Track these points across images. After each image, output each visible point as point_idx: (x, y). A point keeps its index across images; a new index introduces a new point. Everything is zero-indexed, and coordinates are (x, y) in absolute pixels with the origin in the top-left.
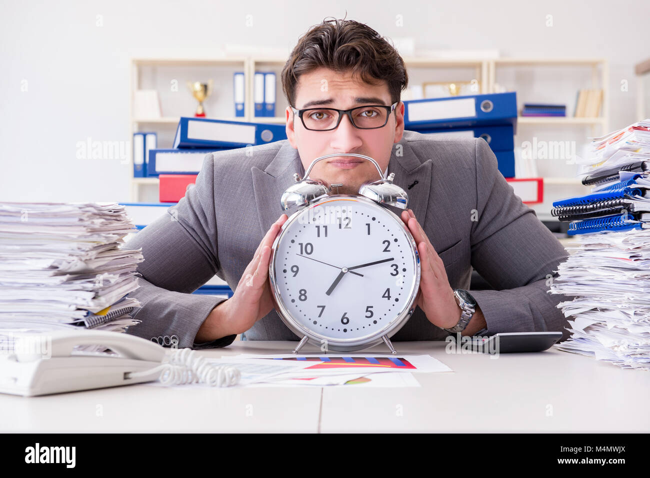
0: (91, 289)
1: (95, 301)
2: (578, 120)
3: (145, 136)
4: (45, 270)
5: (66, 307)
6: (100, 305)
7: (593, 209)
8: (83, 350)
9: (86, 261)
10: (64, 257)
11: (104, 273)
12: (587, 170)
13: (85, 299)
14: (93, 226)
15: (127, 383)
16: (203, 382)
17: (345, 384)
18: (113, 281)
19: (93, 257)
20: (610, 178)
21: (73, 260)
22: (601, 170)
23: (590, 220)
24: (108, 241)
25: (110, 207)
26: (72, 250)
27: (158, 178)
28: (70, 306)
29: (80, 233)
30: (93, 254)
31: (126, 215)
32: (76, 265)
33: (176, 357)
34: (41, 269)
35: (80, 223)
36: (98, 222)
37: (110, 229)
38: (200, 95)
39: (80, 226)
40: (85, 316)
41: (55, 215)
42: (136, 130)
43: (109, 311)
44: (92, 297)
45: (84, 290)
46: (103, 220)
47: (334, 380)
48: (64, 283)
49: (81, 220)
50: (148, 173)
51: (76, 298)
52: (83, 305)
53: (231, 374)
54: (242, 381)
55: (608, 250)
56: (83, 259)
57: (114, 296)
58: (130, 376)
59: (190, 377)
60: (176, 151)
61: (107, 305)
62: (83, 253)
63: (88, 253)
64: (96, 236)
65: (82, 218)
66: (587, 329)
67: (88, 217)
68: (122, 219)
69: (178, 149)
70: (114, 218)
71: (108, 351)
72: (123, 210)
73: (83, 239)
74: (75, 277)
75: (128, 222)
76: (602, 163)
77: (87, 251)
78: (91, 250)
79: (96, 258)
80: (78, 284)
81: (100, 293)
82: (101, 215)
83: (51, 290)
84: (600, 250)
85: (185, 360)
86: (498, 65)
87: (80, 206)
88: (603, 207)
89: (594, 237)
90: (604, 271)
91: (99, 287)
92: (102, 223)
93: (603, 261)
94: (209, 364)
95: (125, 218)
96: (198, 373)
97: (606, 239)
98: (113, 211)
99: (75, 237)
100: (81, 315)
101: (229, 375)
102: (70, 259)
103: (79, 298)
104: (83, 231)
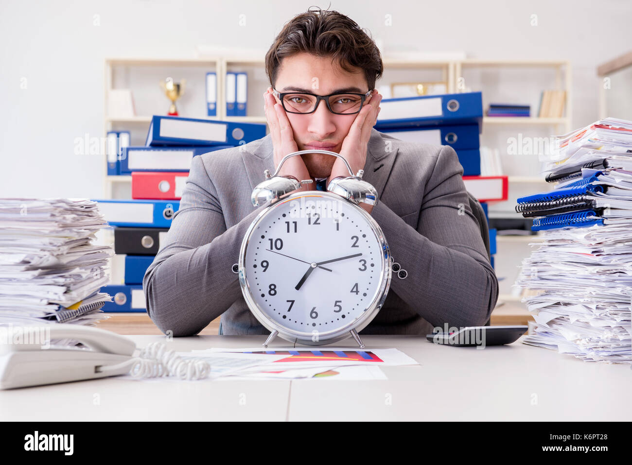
0: (62, 284)
1: (66, 295)
2: (542, 120)
3: (118, 135)
4: (16, 264)
5: (37, 301)
6: (72, 300)
7: (556, 205)
8: (55, 344)
9: (58, 257)
10: (36, 252)
11: (75, 268)
12: (551, 167)
13: (56, 293)
14: (65, 221)
15: (98, 376)
16: (173, 376)
17: (313, 377)
18: (84, 276)
19: (65, 252)
20: (572, 175)
21: (45, 255)
22: (563, 168)
23: (552, 216)
24: (80, 236)
25: (82, 203)
26: (44, 245)
27: (131, 175)
28: (41, 300)
29: (52, 229)
30: (65, 249)
31: (98, 211)
32: (48, 260)
33: (147, 351)
34: (13, 264)
35: (53, 218)
36: (70, 217)
37: (81, 224)
38: (173, 94)
39: (52, 221)
40: (56, 310)
42: (109, 129)
43: (81, 306)
44: (64, 291)
45: (56, 284)
46: (74, 216)
47: (302, 373)
48: (36, 277)
49: (53, 215)
50: (121, 170)
51: (48, 292)
52: (55, 300)
53: (201, 367)
54: (212, 374)
55: (571, 246)
56: (55, 254)
57: (85, 290)
58: (101, 369)
59: (161, 371)
60: (148, 149)
61: (79, 300)
62: (55, 248)
63: (61, 248)
64: (67, 231)
65: (54, 213)
66: (551, 323)
67: (60, 212)
68: (94, 215)
69: (150, 147)
70: (86, 214)
71: (79, 345)
72: (95, 205)
73: (55, 234)
74: (48, 272)
75: (100, 218)
76: (565, 160)
77: (59, 246)
78: (63, 245)
79: (67, 253)
80: (50, 279)
81: (72, 287)
82: (72, 210)
83: (23, 285)
84: (563, 245)
85: (156, 353)
86: (464, 66)
87: (52, 202)
88: (566, 203)
89: (557, 233)
90: (566, 266)
91: (70, 282)
92: (74, 218)
93: (566, 256)
94: (179, 357)
95: (97, 213)
96: (169, 366)
97: (568, 235)
98: (85, 206)
99: (47, 232)
100: (52, 309)
101: (199, 368)
102: (42, 253)
103: (50, 293)
104: (55, 226)
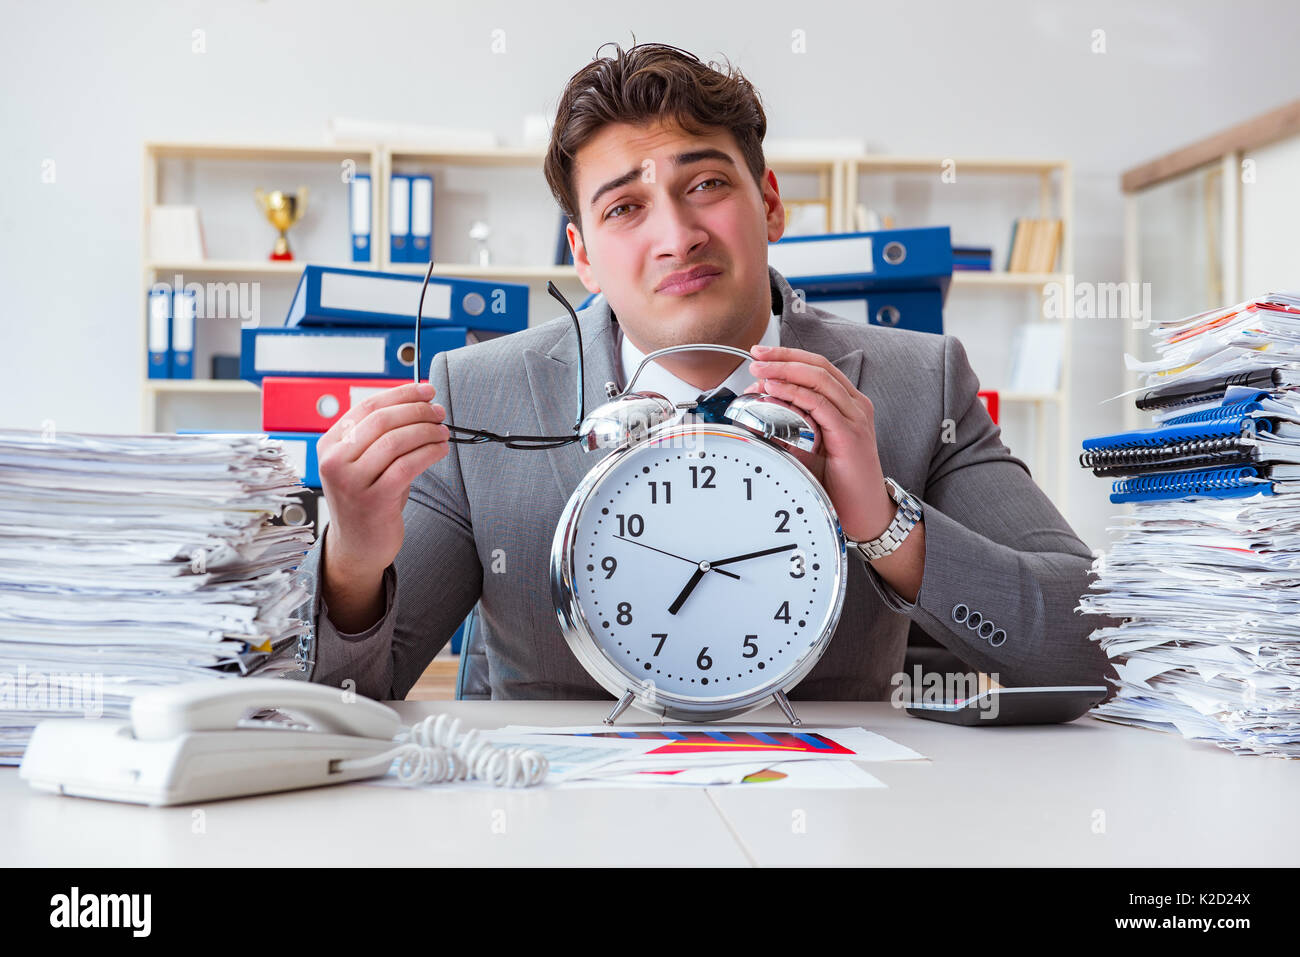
0: (249, 602)
1: (257, 622)
4: (165, 564)
5: (203, 634)
6: (266, 632)
9: (240, 548)
10: (199, 539)
13: (239, 620)
14: (253, 480)
15: (333, 780)
19: (251, 540)
21: (217, 546)
26: (215, 526)
28: (211, 633)
29: (232, 495)
32: (223, 556)
34: (157, 562)
35: (230, 474)
39: (231, 480)
40: (240, 653)
41: (185, 460)
44: (254, 615)
45: (235, 602)
48: (200, 589)
49: (232, 469)
51: (224, 617)
52: (235, 632)
56: (235, 543)
58: (341, 766)
62: (236, 532)
63: (244, 531)
64: (258, 500)
65: (236, 465)
67: (245, 463)
73: (236, 506)
74: (219, 578)
77: (242, 529)
78: (248, 526)
79: (256, 541)
80: (225, 592)
83: (175, 604)
91: (264, 597)
99: (222, 501)
100: (232, 651)
102: (212, 542)
103: (228, 619)
104: (238, 490)
